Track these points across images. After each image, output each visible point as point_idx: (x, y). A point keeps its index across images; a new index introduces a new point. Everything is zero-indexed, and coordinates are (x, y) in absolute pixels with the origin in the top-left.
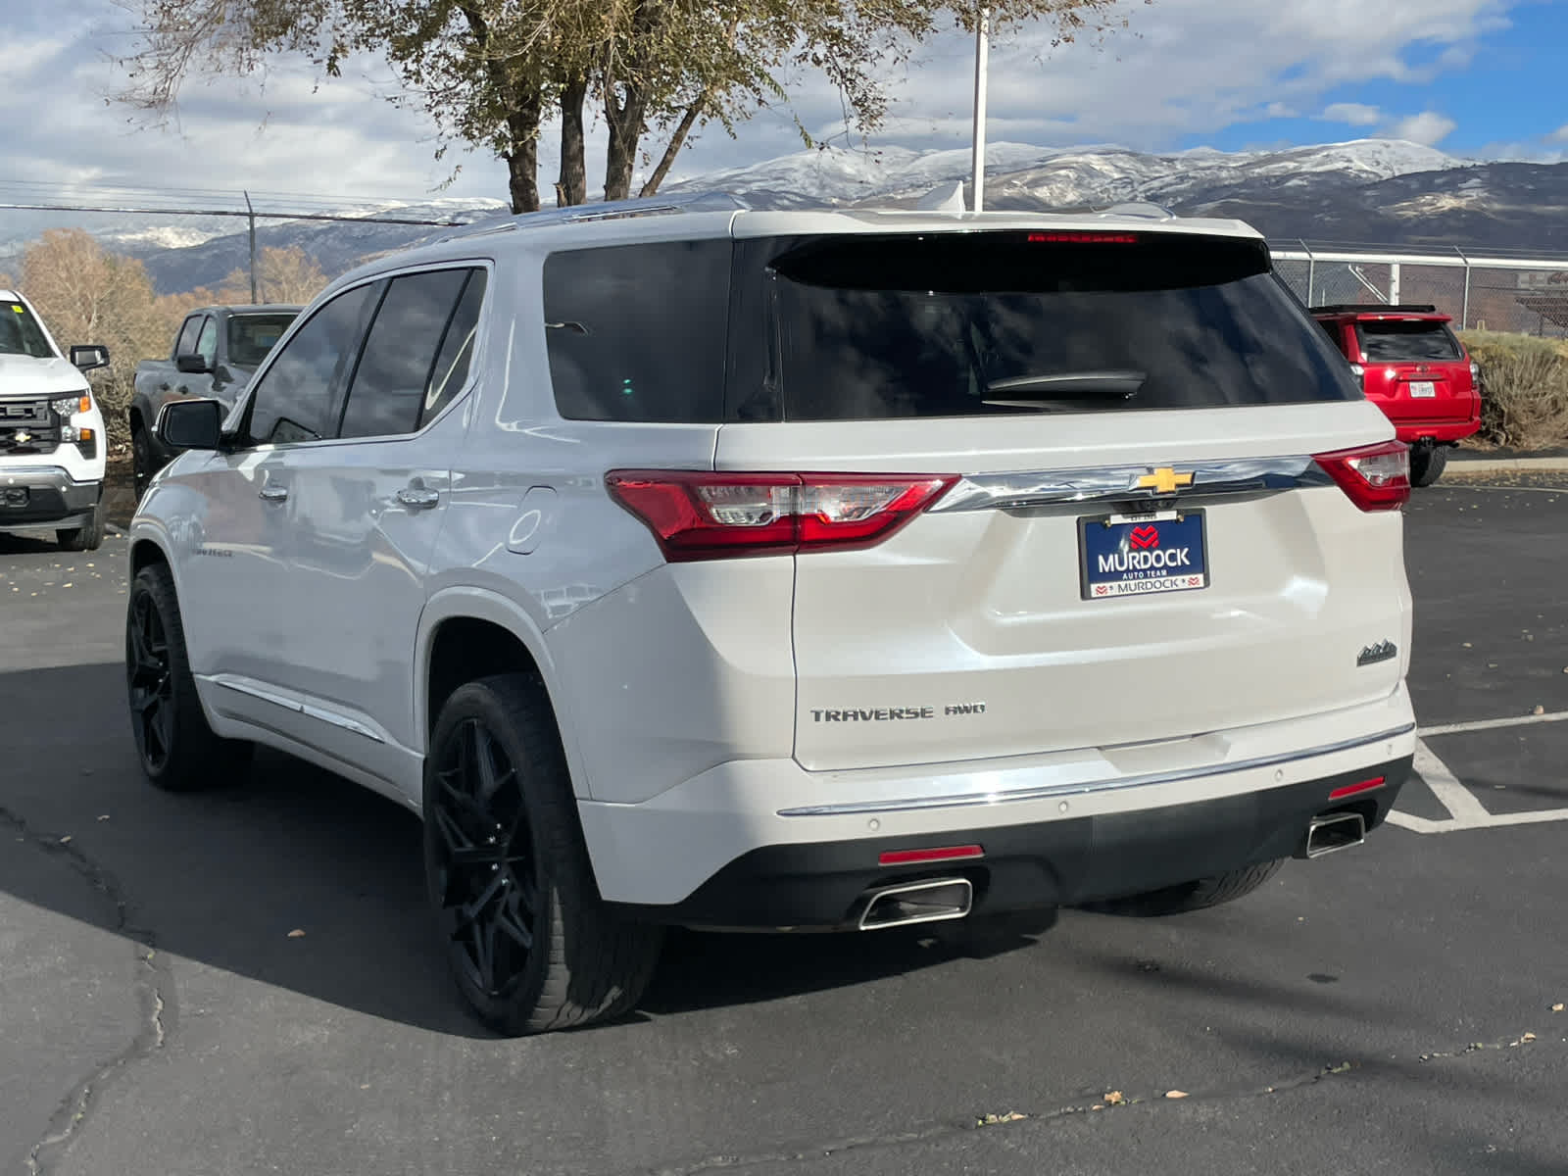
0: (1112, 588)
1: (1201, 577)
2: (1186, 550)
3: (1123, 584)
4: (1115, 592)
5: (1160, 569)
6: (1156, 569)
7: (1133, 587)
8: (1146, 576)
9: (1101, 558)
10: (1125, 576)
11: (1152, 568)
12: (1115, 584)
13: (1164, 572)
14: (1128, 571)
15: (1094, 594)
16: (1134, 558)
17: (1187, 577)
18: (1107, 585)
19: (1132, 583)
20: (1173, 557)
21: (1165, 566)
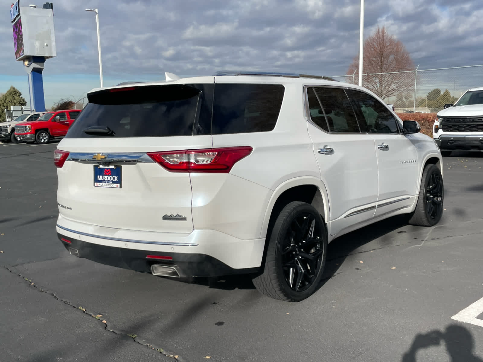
0: (99, 184)
1: (119, 185)
2: (117, 177)
3: (102, 184)
4: (100, 186)
5: (111, 181)
6: (110, 181)
7: (104, 185)
8: (107, 183)
9: (98, 176)
10: (103, 182)
11: (109, 181)
12: (100, 183)
13: (112, 182)
14: (103, 181)
15: (95, 185)
16: (105, 177)
17: (116, 184)
18: (99, 183)
19: (104, 184)
20: (114, 178)
21: (112, 181)
